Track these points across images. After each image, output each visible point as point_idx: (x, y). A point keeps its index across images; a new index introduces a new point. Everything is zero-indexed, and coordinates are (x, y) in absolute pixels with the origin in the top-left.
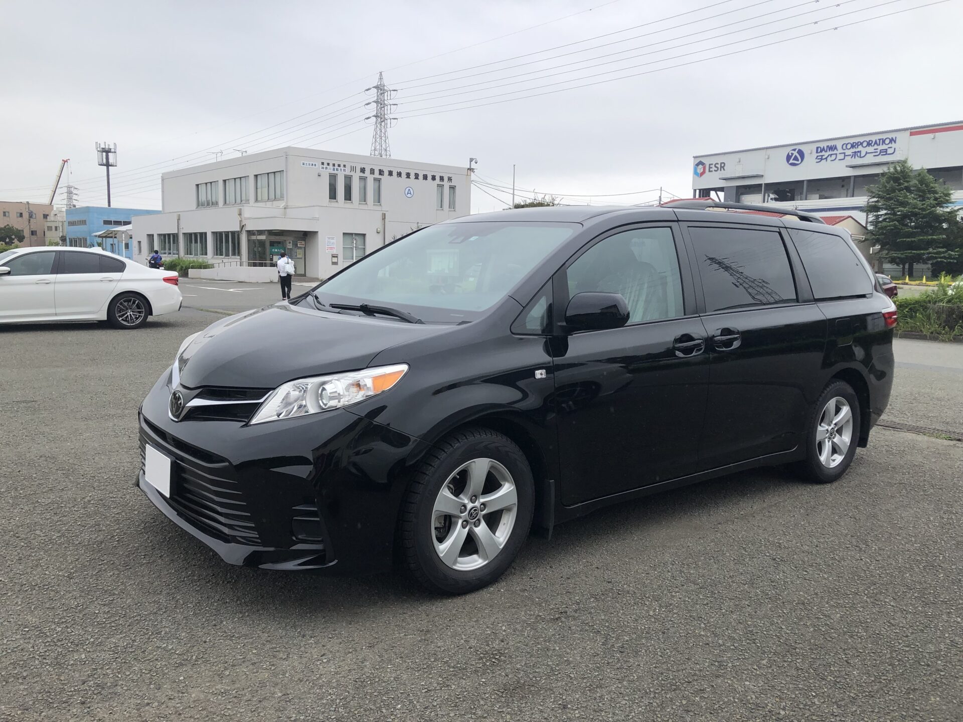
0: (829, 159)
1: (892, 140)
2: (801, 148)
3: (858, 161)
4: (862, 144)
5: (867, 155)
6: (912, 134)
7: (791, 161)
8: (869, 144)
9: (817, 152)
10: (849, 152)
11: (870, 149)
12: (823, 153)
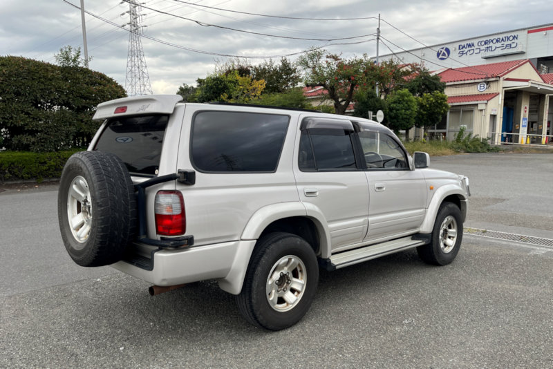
0: (468, 53)
1: (515, 37)
2: (448, 46)
3: (490, 54)
4: (492, 41)
5: (497, 49)
6: (529, 32)
7: (441, 57)
8: (497, 41)
9: (459, 49)
10: (482, 48)
11: (499, 45)
12: (464, 49)
